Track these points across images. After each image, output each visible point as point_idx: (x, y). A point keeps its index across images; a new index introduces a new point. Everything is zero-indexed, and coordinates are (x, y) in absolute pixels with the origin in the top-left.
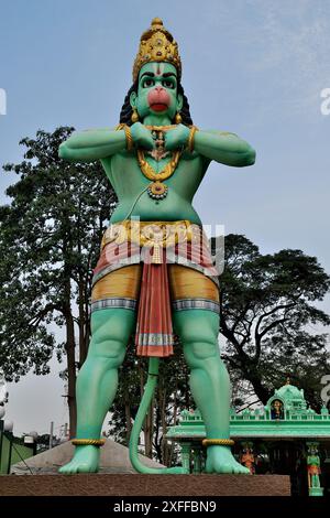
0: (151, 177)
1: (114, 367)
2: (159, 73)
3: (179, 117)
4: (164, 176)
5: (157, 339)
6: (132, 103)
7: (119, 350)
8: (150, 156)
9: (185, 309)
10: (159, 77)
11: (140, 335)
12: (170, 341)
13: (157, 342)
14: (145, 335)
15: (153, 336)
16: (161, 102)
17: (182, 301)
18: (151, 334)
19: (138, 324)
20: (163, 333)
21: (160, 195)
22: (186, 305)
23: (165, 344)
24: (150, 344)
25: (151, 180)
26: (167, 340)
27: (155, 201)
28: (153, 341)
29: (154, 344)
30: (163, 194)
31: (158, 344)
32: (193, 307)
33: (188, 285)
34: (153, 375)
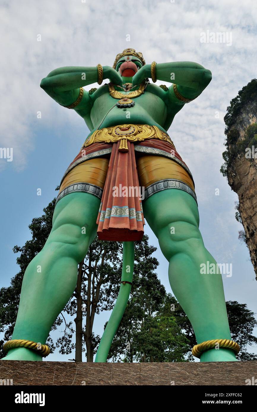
2: (128, 59)
4: (131, 96)
5: (122, 211)
11: (102, 212)
12: (140, 218)
13: (121, 214)
14: (107, 209)
15: (117, 208)
16: (129, 68)
17: (154, 185)
18: (115, 206)
19: (101, 204)
20: (130, 207)
21: (127, 104)
22: (158, 188)
23: (132, 218)
24: (112, 216)
25: (120, 99)
26: (135, 214)
27: (123, 109)
28: (117, 213)
29: (118, 216)
30: (130, 103)
31: (123, 216)
32: (166, 187)
33: (159, 168)
34: (126, 282)
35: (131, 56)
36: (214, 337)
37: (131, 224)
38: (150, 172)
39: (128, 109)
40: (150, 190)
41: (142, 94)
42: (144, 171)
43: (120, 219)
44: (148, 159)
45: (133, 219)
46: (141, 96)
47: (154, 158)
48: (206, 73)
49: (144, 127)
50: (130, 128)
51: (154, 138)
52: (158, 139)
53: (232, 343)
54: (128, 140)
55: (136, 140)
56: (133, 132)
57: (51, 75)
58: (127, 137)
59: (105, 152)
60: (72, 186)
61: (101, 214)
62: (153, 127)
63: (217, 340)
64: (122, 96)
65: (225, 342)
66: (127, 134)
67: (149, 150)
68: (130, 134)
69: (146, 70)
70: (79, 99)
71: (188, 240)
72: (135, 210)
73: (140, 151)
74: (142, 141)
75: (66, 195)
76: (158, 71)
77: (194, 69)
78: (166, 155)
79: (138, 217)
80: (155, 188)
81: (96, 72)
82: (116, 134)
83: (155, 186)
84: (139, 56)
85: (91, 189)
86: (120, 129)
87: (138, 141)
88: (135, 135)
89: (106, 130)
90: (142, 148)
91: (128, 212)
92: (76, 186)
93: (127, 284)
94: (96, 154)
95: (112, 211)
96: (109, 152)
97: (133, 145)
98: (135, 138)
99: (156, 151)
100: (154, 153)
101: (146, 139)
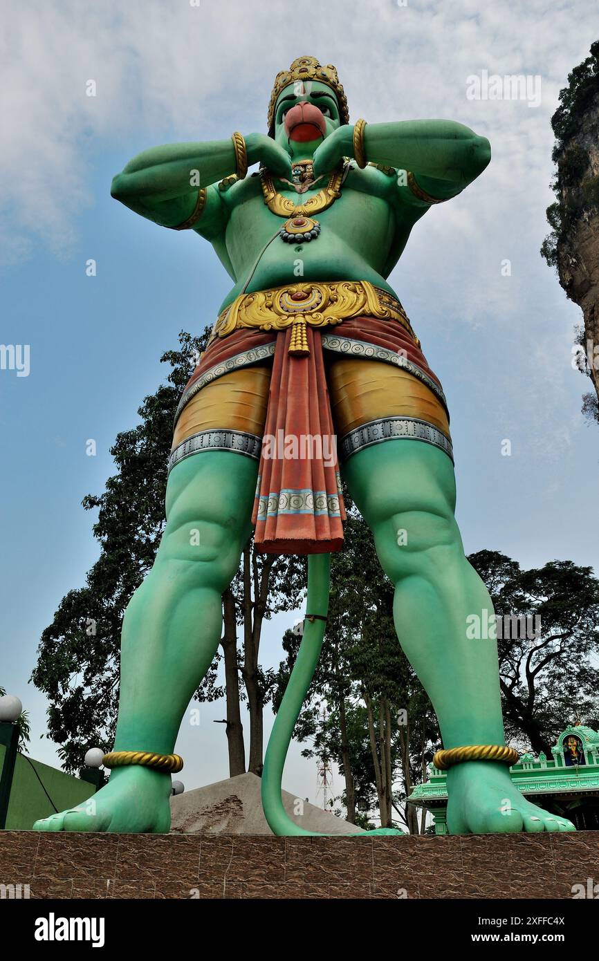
0: (288, 213)
1: (205, 583)
2: (304, 93)
4: (312, 209)
5: (300, 501)
7: (219, 545)
8: (285, 186)
9: (369, 444)
10: (304, 97)
11: (262, 498)
12: (335, 509)
13: (298, 508)
14: (272, 495)
15: (290, 494)
16: (305, 120)
17: (363, 428)
18: (286, 490)
19: (259, 479)
20: (315, 490)
21: (303, 234)
22: (371, 436)
23: (320, 513)
24: (282, 512)
25: (287, 217)
26: (325, 505)
27: (295, 246)
28: (290, 506)
29: (292, 511)
30: (309, 232)
31: (302, 512)
32: (388, 436)
33: (373, 391)
34: (316, 617)
35: (309, 84)
36: (470, 741)
37: (319, 529)
38: (354, 399)
39: (305, 246)
40: (356, 438)
41: (337, 198)
42: (344, 395)
43: (295, 519)
44: (350, 367)
45: (322, 516)
46: (333, 206)
47: (363, 364)
48: (478, 146)
49: (341, 288)
50: (311, 292)
51: (364, 315)
52: (372, 315)
53: (503, 751)
54: (308, 325)
55: (326, 322)
56: (318, 304)
57: (134, 168)
58: (306, 317)
59: (262, 353)
60: (200, 438)
61: (260, 503)
62: (361, 284)
63: (475, 747)
64: (293, 208)
65: (490, 750)
66: (304, 311)
67: (353, 347)
68: (312, 309)
69: (344, 141)
70: (199, 210)
71: (431, 549)
72: (325, 496)
73: (335, 349)
74: (338, 324)
75: (189, 456)
76: (371, 144)
77: (451, 140)
78: (389, 359)
79: (331, 508)
80: (366, 436)
81: (231, 153)
82: (282, 308)
83: (365, 431)
84: (327, 80)
85: (237, 441)
86: (291, 295)
87: (329, 324)
88: (322, 310)
89: (260, 297)
90: (338, 342)
91: (312, 502)
92: (206, 437)
93: (318, 621)
94: (242, 359)
95: (281, 502)
96: (269, 355)
97: (318, 335)
98: (322, 319)
99: (368, 350)
100: (363, 353)
101: (346, 319)
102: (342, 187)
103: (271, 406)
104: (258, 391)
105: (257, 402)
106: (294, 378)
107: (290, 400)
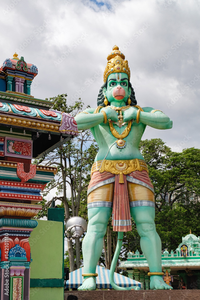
0: (117, 137)
1: (101, 237)
2: (119, 79)
3: (130, 100)
4: (124, 136)
6: (104, 94)
8: (116, 125)
9: (137, 206)
10: (119, 81)
11: (114, 220)
12: (130, 223)
13: (123, 224)
14: (117, 220)
15: (121, 221)
16: (120, 95)
17: (135, 202)
20: (126, 219)
21: (122, 147)
23: (127, 225)
26: (128, 223)
27: (120, 150)
28: (121, 224)
30: (124, 146)
31: (124, 225)
32: (141, 205)
33: (138, 193)
34: (121, 240)
35: (120, 74)
38: (134, 194)
39: (123, 150)
40: (134, 204)
41: (130, 131)
42: (131, 193)
43: (123, 227)
44: (133, 185)
49: (131, 162)
50: (124, 164)
51: (137, 170)
53: (162, 273)
54: (123, 174)
56: (126, 168)
58: (123, 171)
59: (112, 181)
60: (98, 203)
62: (136, 160)
64: (119, 136)
65: (159, 273)
67: (134, 181)
68: (124, 169)
72: (128, 221)
73: (129, 181)
74: (130, 173)
78: (142, 185)
80: (136, 204)
81: (103, 119)
82: (117, 168)
84: (126, 71)
85: (107, 204)
86: (119, 164)
87: (128, 173)
88: (126, 170)
89: (110, 162)
90: (130, 179)
91: (126, 223)
92: (100, 203)
96: (114, 181)
97: (125, 177)
98: (126, 172)
99: (137, 182)
100: (136, 183)
101: (132, 172)
102: (132, 126)
103: (115, 196)
104: (111, 191)
105: (111, 193)
106: (121, 190)
107: (120, 196)
